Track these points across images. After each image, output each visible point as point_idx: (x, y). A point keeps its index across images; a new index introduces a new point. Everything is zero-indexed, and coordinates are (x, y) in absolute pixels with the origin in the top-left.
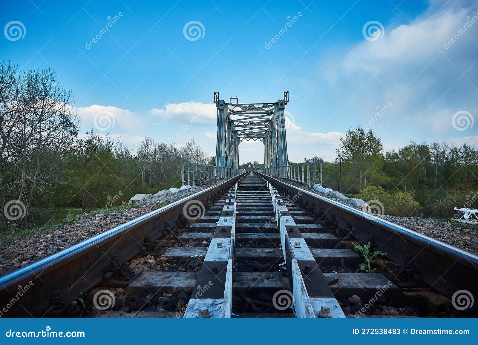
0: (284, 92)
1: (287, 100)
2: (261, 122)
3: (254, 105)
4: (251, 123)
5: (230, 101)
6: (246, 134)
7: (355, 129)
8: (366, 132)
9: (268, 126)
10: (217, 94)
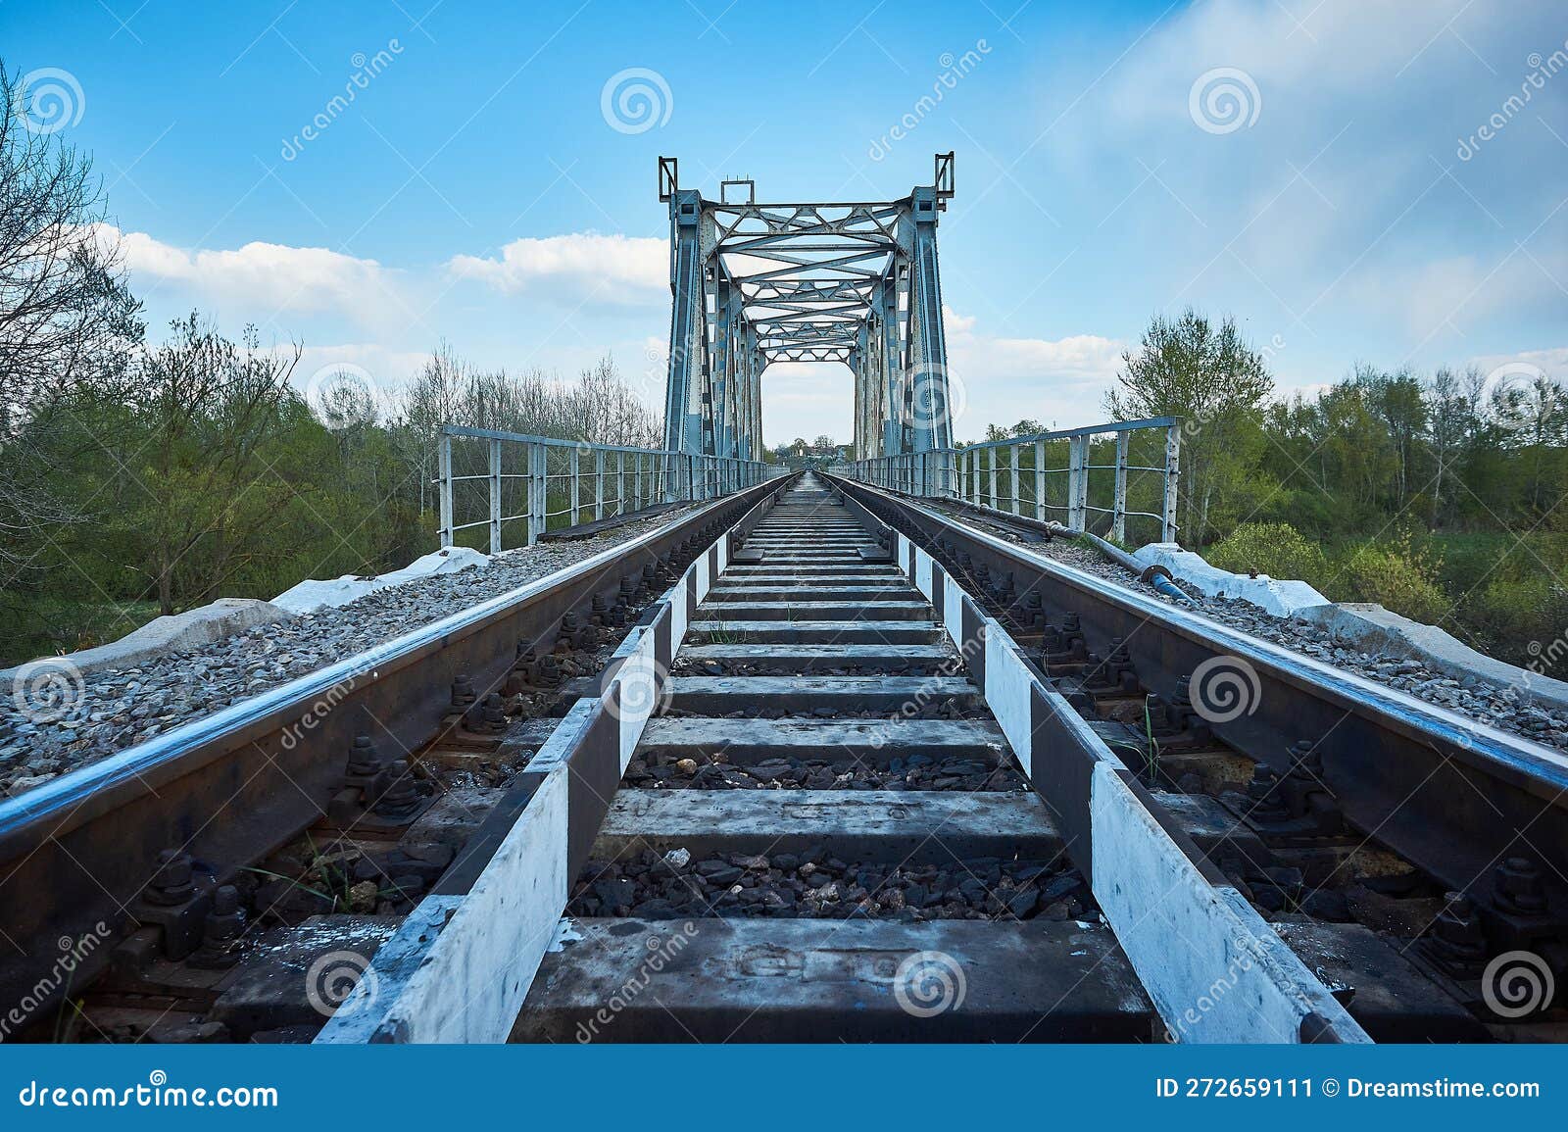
0: (938, 157)
1: (948, 189)
2: (845, 286)
3: (819, 211)
4: (806, 291)
5: (723, 194)
6: (787, 336)
7: (1173, 317)
8: (1215, 329)
9: (870, 302)
10: (670, 165)
